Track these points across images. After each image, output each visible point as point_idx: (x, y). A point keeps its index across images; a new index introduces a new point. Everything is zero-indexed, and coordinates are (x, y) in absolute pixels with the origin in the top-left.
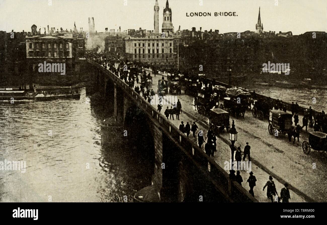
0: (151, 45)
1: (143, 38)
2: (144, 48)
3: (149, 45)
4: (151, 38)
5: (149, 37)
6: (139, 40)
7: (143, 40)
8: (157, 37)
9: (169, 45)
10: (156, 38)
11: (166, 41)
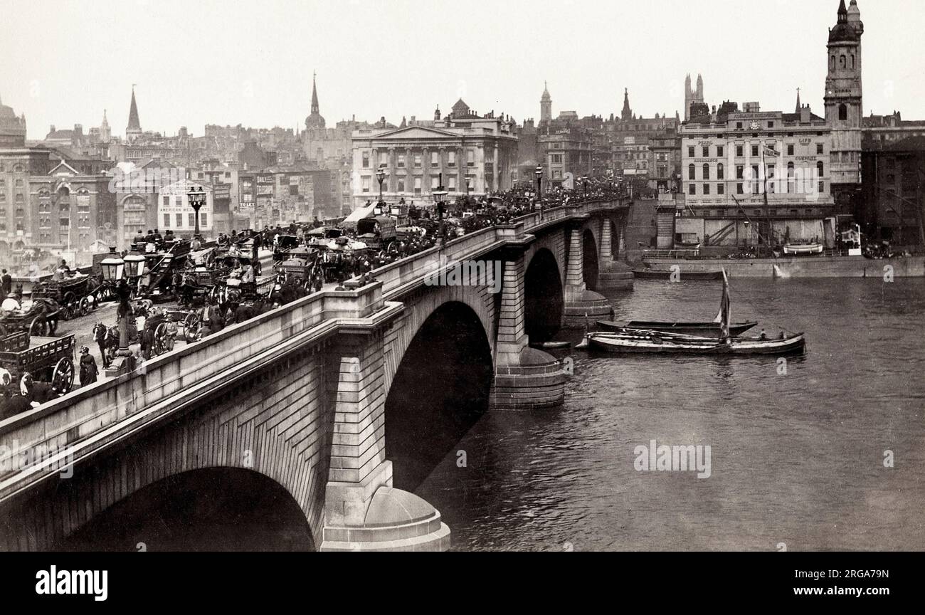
0: (747, 150)
1: (720, 130)
2: (720, 160)
3: (740, 151)
4: (745, 127)
5: (739, 125)
6: (706, 136)
7: (720, 136)
8: (771, 124)
9: (813, 149)
10: (766, 128)
11: (802, 138)
